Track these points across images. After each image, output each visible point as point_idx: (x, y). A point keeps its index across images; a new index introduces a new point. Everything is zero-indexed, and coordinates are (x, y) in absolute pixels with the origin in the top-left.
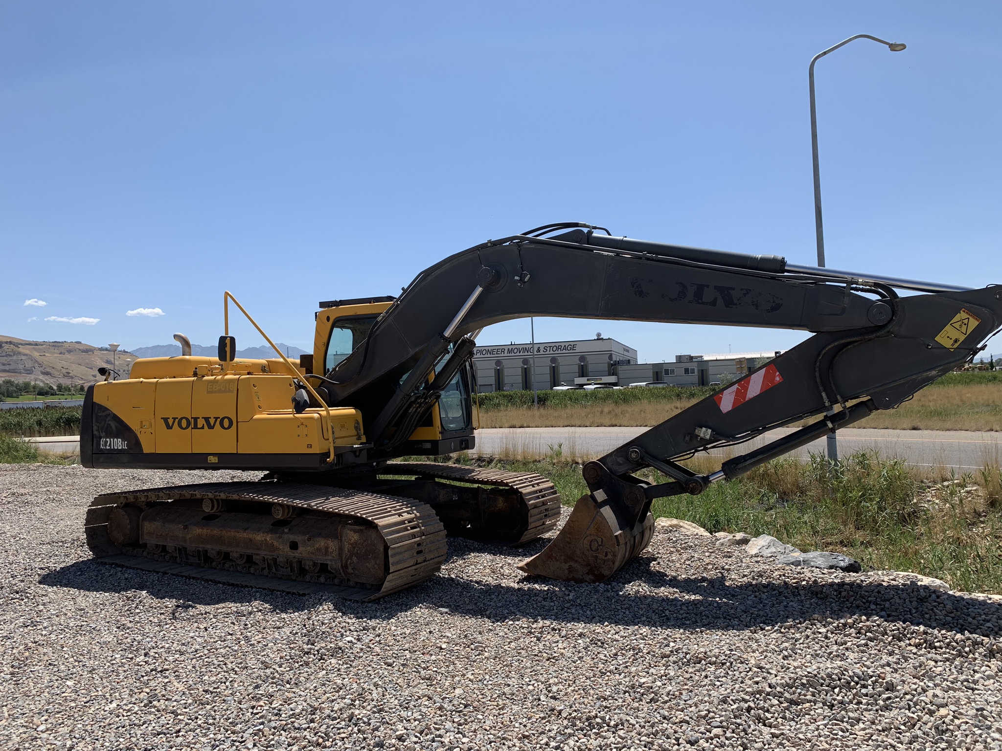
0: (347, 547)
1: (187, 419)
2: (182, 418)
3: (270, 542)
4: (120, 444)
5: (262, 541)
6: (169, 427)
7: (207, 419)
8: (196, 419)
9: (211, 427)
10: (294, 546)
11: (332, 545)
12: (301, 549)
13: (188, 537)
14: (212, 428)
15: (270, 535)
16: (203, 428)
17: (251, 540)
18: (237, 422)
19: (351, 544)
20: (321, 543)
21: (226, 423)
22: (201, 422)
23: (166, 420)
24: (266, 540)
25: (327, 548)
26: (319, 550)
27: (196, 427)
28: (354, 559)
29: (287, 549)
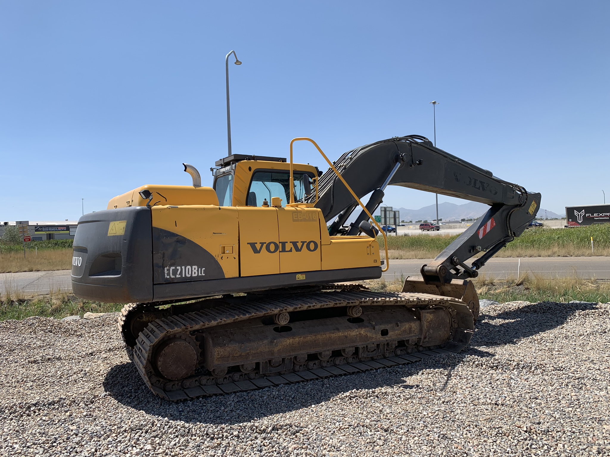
0: (425, 324)
1: (275, 244)
2: (270, 243)
3: (365, 334)
4: (196, 271)
5: (357, 335)
6: (256, 251)
7: (295, 244)
8: (284, 244)
9: (298, 250)
10: (385, 333)
11: (414, 326)
12: (390, 333)
13: (276, 350)
14: (300, 250)
15: (364, 329)
16: (291, 251)
17: (346, 337)
18: (321, 245)
19: (428, 322)
20: (406, 326)
21: (312, 246)
22: (288, 246)
23: (253, 245)
24: (360, 334)
25: (410, 329)
26: (405, 331)
27: (284, 250)
28: (431, 331)
29: (379, 336)
